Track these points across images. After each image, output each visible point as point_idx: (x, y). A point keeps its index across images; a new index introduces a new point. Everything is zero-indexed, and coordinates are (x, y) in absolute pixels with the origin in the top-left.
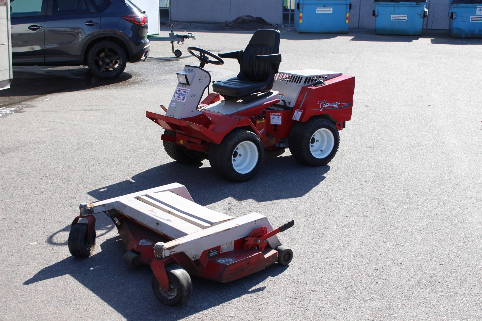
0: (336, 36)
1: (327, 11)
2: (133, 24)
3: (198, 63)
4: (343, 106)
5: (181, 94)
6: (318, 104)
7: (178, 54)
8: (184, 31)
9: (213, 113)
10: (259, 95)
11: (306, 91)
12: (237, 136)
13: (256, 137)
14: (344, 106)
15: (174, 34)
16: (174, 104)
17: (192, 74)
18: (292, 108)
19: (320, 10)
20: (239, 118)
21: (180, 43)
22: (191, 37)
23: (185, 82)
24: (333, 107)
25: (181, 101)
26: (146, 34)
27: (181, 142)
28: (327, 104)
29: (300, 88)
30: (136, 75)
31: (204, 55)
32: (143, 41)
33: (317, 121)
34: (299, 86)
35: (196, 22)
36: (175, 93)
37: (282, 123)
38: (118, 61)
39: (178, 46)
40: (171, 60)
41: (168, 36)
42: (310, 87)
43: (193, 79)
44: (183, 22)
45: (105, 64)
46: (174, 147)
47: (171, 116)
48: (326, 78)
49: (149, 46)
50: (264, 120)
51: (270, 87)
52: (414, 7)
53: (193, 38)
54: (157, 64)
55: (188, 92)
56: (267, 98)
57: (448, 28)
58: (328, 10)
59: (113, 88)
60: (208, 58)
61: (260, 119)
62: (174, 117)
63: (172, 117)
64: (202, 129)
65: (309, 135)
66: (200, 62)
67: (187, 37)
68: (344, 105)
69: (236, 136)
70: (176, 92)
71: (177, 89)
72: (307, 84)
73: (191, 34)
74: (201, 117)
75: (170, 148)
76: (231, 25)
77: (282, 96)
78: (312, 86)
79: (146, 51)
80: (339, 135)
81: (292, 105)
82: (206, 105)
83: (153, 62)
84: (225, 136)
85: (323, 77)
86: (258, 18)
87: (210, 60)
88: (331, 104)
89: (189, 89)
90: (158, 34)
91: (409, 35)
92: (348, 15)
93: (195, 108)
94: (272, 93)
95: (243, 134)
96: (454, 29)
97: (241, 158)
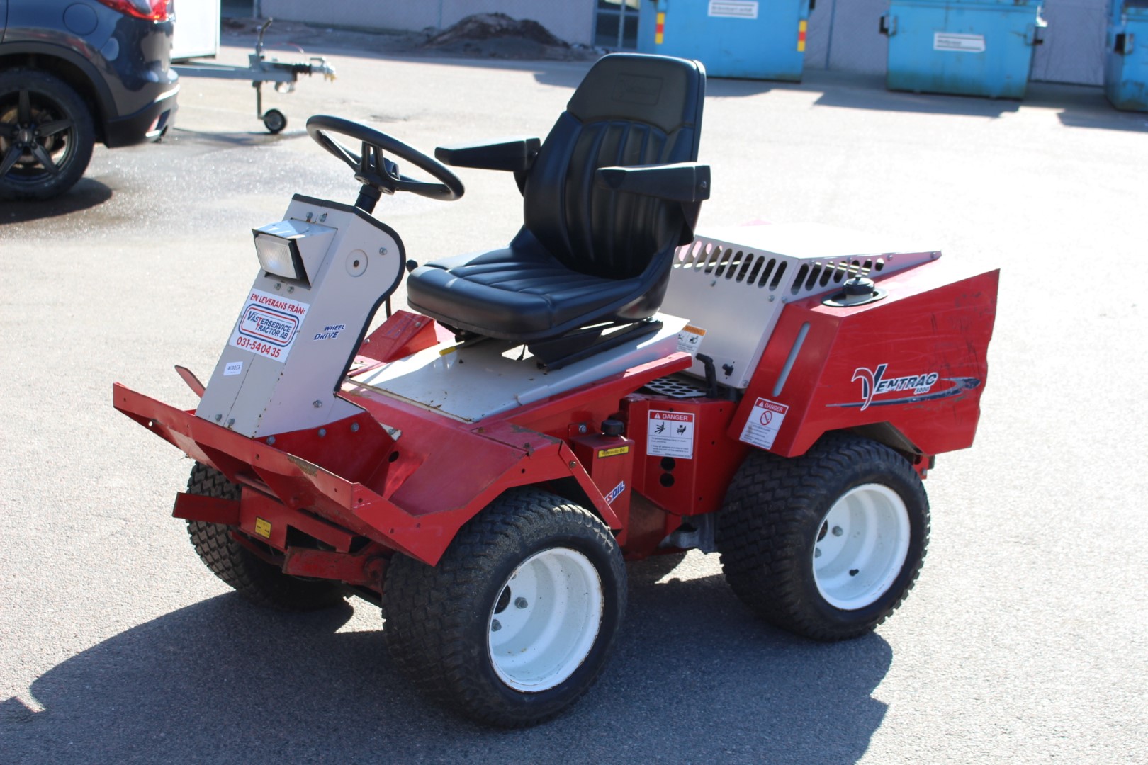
0: (766, 90)
1: (741, 10)
2: (119, 16)
3: (348, 189)
4: (948, 387)
5: (271, 323)
6: (853, 380)
7: (275, 122)
8: (298, 51)
9: (403, 409)
10: (605, 332)
11: (804, 324)
12: (517, 527)
13: (597, 530)
14: (951, 390)
15: (263, 57)
16: (234, 368)
17: (321, 236)
18: (738, 391)
19: (720, 8)
20: (527, 446)
21: (284, 88)
22: (321, 70)
23: (292, 274)
24: (911, 392)
25: (269, 356)
26: (168, 53)
27: (263, 528)
28: (889, 381)
29: (774, 310)
30: (126, 190)
31: (378, 153)
32: (154, 76)
33: (847, 452)
34: (771, 300)
35: (335, 27)
36: (241, 317)
37: (693, 454)
38: (65, 138)
39: (275, 96)
40: (251, 142)
41: (245, 64)
42: (820, 309)
43: (325, 261)
44: (296, 23)
45: (17, 147)
46: (229, 540)
47: (219, 418)
48: (879, 267)
49: (175, 96)
50: (624, 444)
51: (653, 302)
52: (1008, 11)
53: (328, 73)
54: (203, 153)
55: (301, 317)
56: (639, 347)
57: (1101, 81)
58: (743, 7)
59: (38, 235)
60: (395, 168)
61: (610, 438)
62: (234, 428)
63: (224, 423)
64: (360, 500)
65: (811, 513)
66: (360, 185)
67: (307, 70)
68: (952, 384)
69: (510, 531)
70: (248, 314)
71: (254, 297)
72: (803, 292)
73: (321, 60)
74: (356, 427)
75: (213, 544)
76: (445, 41)
77: (695, 335)
78: (829, 302)
79: (164, 109)
80: (927, 510)
81: (740, 380)
82: (374, 362)
83: (190, 147)
84: (462, 528)
85: (868, 265)
86: (526, 23)
87: (402, 178)
88: (903, 381)
89: (305, 306)
90: (213, 56)
91: (987, 97)
92: (803, 27)
93: (332, 392)
94: (658, 325)
95: (541, 516)
96: (1125, 84)
97: (525, 613)
